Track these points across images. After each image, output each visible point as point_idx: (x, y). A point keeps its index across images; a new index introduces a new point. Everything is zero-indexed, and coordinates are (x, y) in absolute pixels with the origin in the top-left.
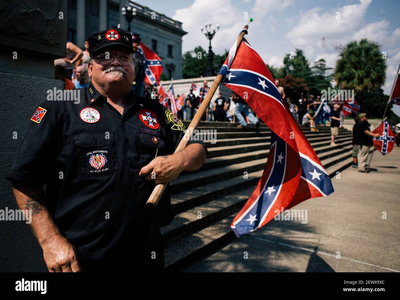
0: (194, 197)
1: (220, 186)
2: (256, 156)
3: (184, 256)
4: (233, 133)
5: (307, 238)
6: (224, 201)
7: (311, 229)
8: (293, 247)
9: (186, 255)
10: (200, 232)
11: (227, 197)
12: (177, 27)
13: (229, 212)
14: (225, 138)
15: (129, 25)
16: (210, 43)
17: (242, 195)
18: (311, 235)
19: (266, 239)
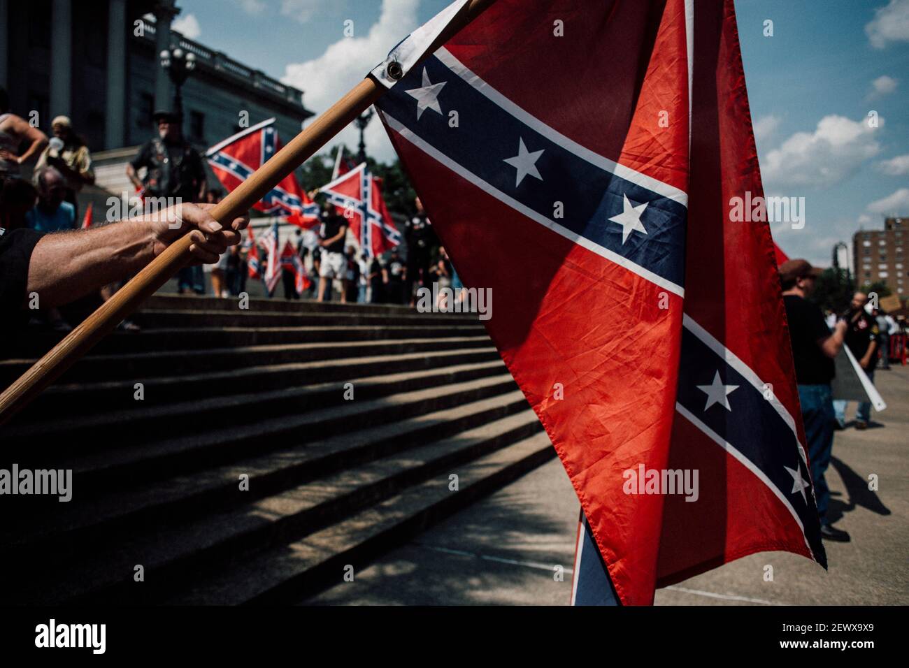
0: (297, 462)
1: (360, 440)
2: (448, 376)
3: (259, 592)
4: (400, 328)
5: (546, 543)
6: (367, 472)
7: (557, 527)
8: (514, 562)
9: (264, 589)
10: (306, 540)
11: (376, 463)
12: (291, 99)
13: (377, 496)
14: (382, 338)
15: (178, 91)
16: (362, 136)
17: (410, 458)
18: (555, 538)
19: (458, 549)
